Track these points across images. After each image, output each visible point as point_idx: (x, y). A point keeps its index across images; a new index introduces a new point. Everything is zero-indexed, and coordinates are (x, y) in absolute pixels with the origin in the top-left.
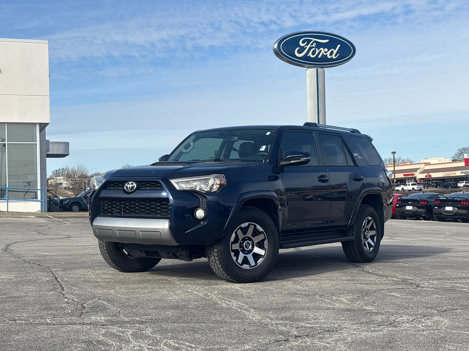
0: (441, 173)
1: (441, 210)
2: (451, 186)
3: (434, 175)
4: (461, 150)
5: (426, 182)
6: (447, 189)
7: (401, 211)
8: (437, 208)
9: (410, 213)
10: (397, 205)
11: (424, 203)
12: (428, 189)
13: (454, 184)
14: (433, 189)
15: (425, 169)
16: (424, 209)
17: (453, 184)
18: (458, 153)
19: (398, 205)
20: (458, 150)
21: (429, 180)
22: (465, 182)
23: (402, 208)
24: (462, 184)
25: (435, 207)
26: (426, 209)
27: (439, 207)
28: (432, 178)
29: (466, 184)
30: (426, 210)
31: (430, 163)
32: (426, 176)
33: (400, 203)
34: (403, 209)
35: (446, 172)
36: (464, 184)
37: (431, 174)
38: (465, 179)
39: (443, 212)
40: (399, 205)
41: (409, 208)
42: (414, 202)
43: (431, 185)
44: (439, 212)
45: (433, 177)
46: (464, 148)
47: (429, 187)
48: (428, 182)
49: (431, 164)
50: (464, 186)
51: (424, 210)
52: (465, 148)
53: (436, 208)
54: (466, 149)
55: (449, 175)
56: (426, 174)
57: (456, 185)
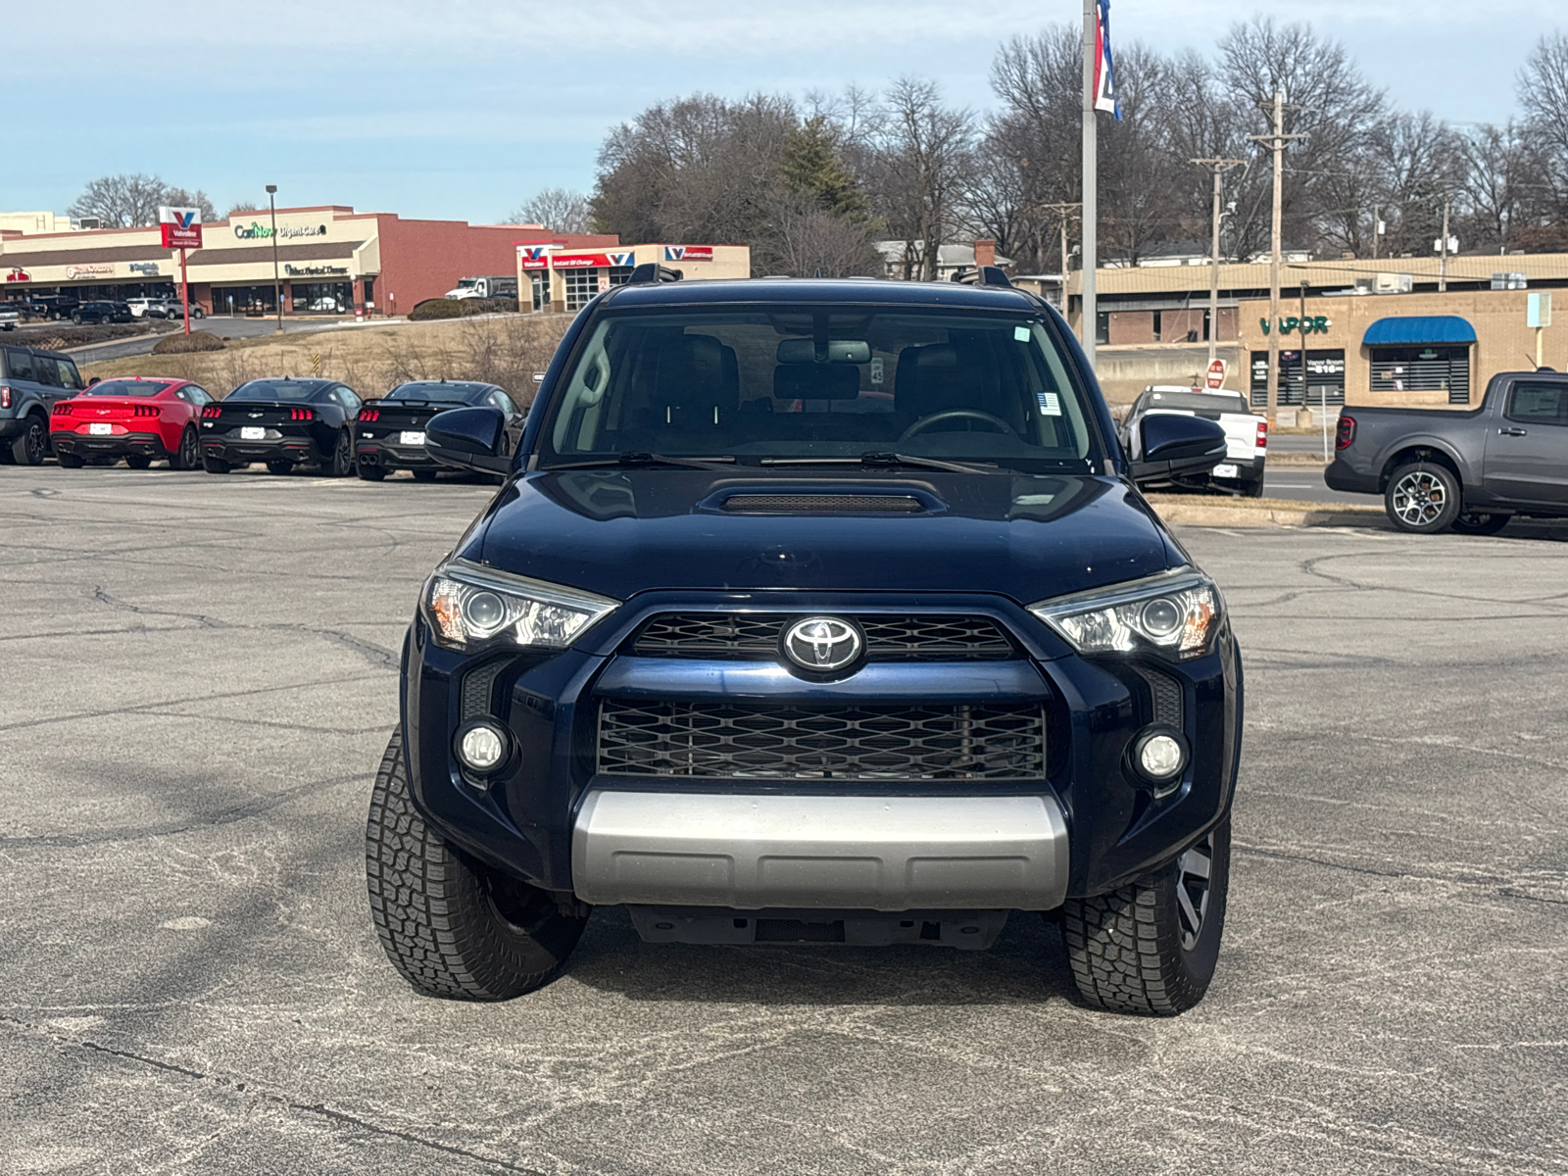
0: (64, 267)
1: (387, 444)
2: (111, 316)
3: (38, 274)
4: (96, 188)
5: (11, 298)
6: (99, 326)
7: (224, 444)
8: (370, 436)
9: (257, 451)
10: (205, 424)
11: (305, 416)
12: (27, 322)
13: (119, 309)
14: (45, 324)
15: (6, 251)
16: (306, 436)
17: (116, 307)
18: (86, 197)
19: (210, 425)
20: (87, 187)
21: (21, 292)
22: (149, 302)
23: (228, 434)
24: (140, 306)
25: (365, 435)
26: (312, 436)
27: (380, 435)
28: (31, 283)
29: (154, 308)
30: (312, 440)
31: (20, 232)
32: (11, 278)
33: (217, 416)
34: (229, 438)
35: (80, 266)
36: (145, 306)
37: (26, 270)
38: (143, 290)
39: (395, 449)
40: (214, 425)
41: (252, 434)
42: (269, 412)
43: (33, 308)
44: (379, 450)
45: (34, 279)
46: (106, 182)
47: (30, 315)
48: (15, 298)
49: (24, 234)
50: (145, 312)
51: (307, 439)
52: (110, 181)
53: (366, 438)
54: (115, 183)
55: (91, 275)
56: (9, 271)
57: (125, 312)
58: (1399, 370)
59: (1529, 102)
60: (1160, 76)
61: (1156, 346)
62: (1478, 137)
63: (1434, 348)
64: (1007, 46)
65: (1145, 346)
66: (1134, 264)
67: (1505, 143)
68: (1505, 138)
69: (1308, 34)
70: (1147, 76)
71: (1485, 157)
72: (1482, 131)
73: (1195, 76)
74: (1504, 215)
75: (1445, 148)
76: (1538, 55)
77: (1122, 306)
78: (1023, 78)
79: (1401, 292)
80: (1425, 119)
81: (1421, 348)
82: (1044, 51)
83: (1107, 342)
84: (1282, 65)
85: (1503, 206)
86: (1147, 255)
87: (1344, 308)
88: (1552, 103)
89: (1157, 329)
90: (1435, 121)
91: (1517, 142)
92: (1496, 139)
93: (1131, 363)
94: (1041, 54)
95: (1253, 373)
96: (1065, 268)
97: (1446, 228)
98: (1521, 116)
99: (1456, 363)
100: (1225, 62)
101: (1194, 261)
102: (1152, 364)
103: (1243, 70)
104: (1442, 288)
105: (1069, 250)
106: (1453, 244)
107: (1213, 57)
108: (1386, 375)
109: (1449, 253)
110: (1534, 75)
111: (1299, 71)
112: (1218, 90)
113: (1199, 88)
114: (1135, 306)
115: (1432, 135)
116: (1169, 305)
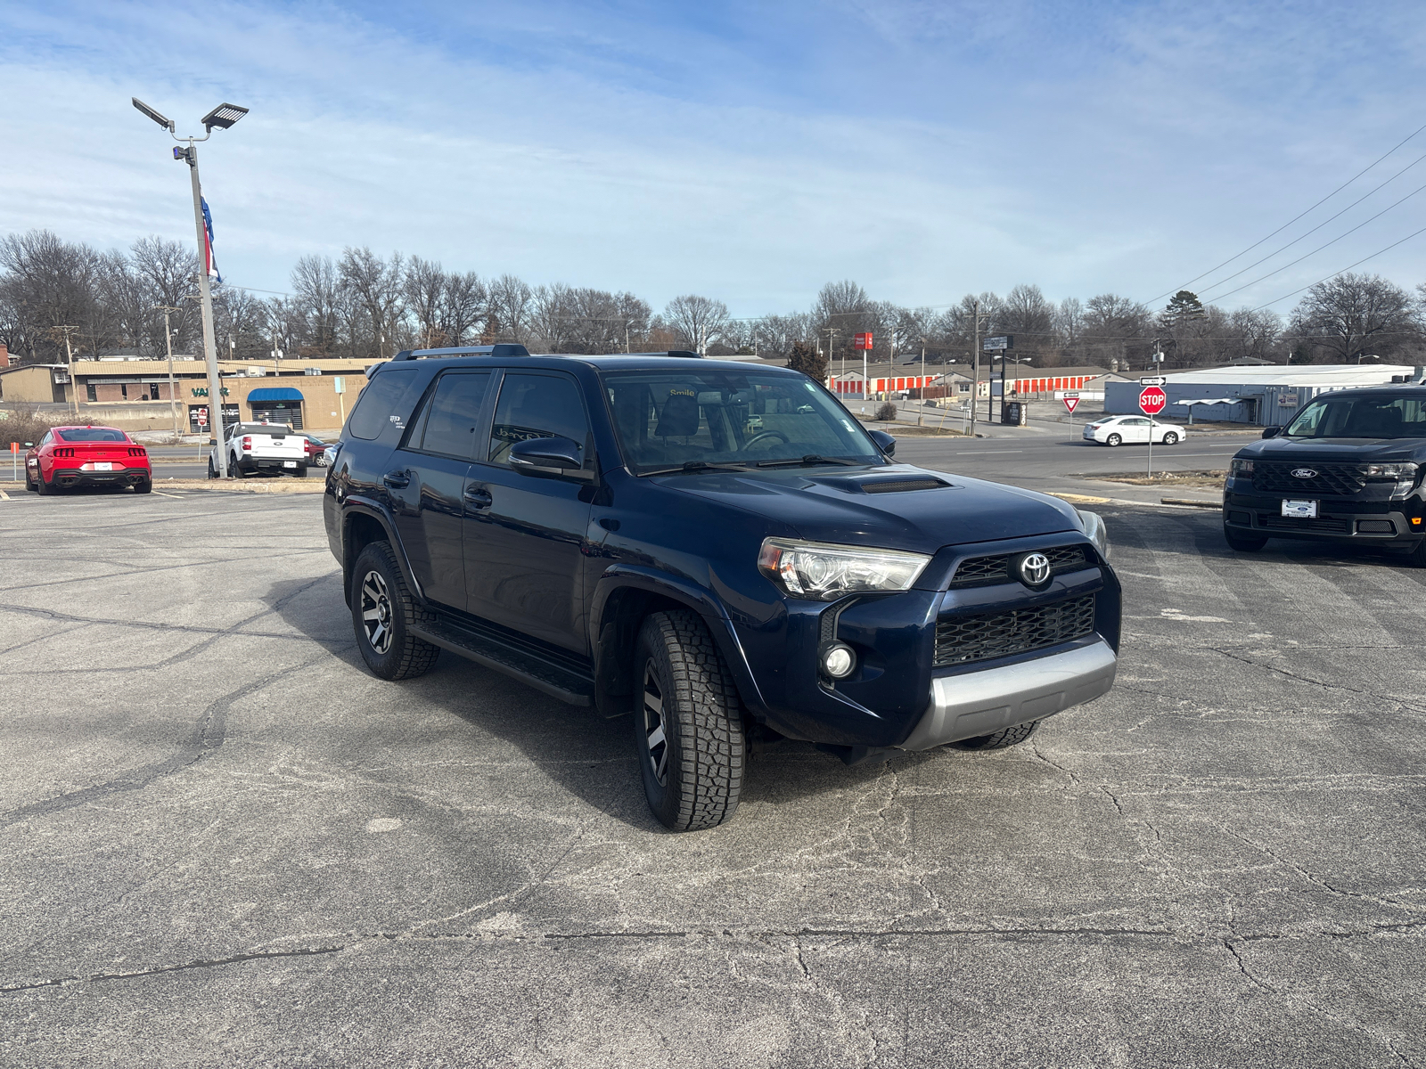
58: (267, 414)
59: (298, 288)
60: (99, 262)
61: (125, 402)
62: (271, 303)
63: (283, 403)
64: (7, 239)
65: (119, 403)
66: (97, 360)
67: (284, 307)
68: (284, 304)
69: (180, 247)
70: (91, 261)
71: (275, 313)
72: (273, 300)
73: (119, 263)
74: (287, 341)
75: (254, 307)
76: (300, 266)
77: (102, 381)
78: (18, 256)
79: (261, 376)
80: (243, 293)
81: (278, 403)
82: (30, 243)
83: (96, 400)
84: (168, 262)
85: (286, 336)
86: (103, 355)
87: (236, 383)
88: (309, 289)
89: (125, 393)
90: (248, 294)
91: (290, 306)
92: (280, 305)
93: (115, 411)
94: (28, 244)
95: (191, 416)
96: (70, 360)
97: (276, 346)
98: (293, 294)
99: (294, 410)
100: (135, 257)
101: (132, 359)
102: (127, 412)
103: (146, 261)
104: (277, 374)
105: (72, 351)
106: (280, 354)
107: (128, 254)
108: (260, 416)
109: (279, 357)
110: (299, 276)
111: (177, 265)
112: (133, 271)
113: (122, 270)
114: (110, 381)
115: (247, 301)
116: (130, 381)
